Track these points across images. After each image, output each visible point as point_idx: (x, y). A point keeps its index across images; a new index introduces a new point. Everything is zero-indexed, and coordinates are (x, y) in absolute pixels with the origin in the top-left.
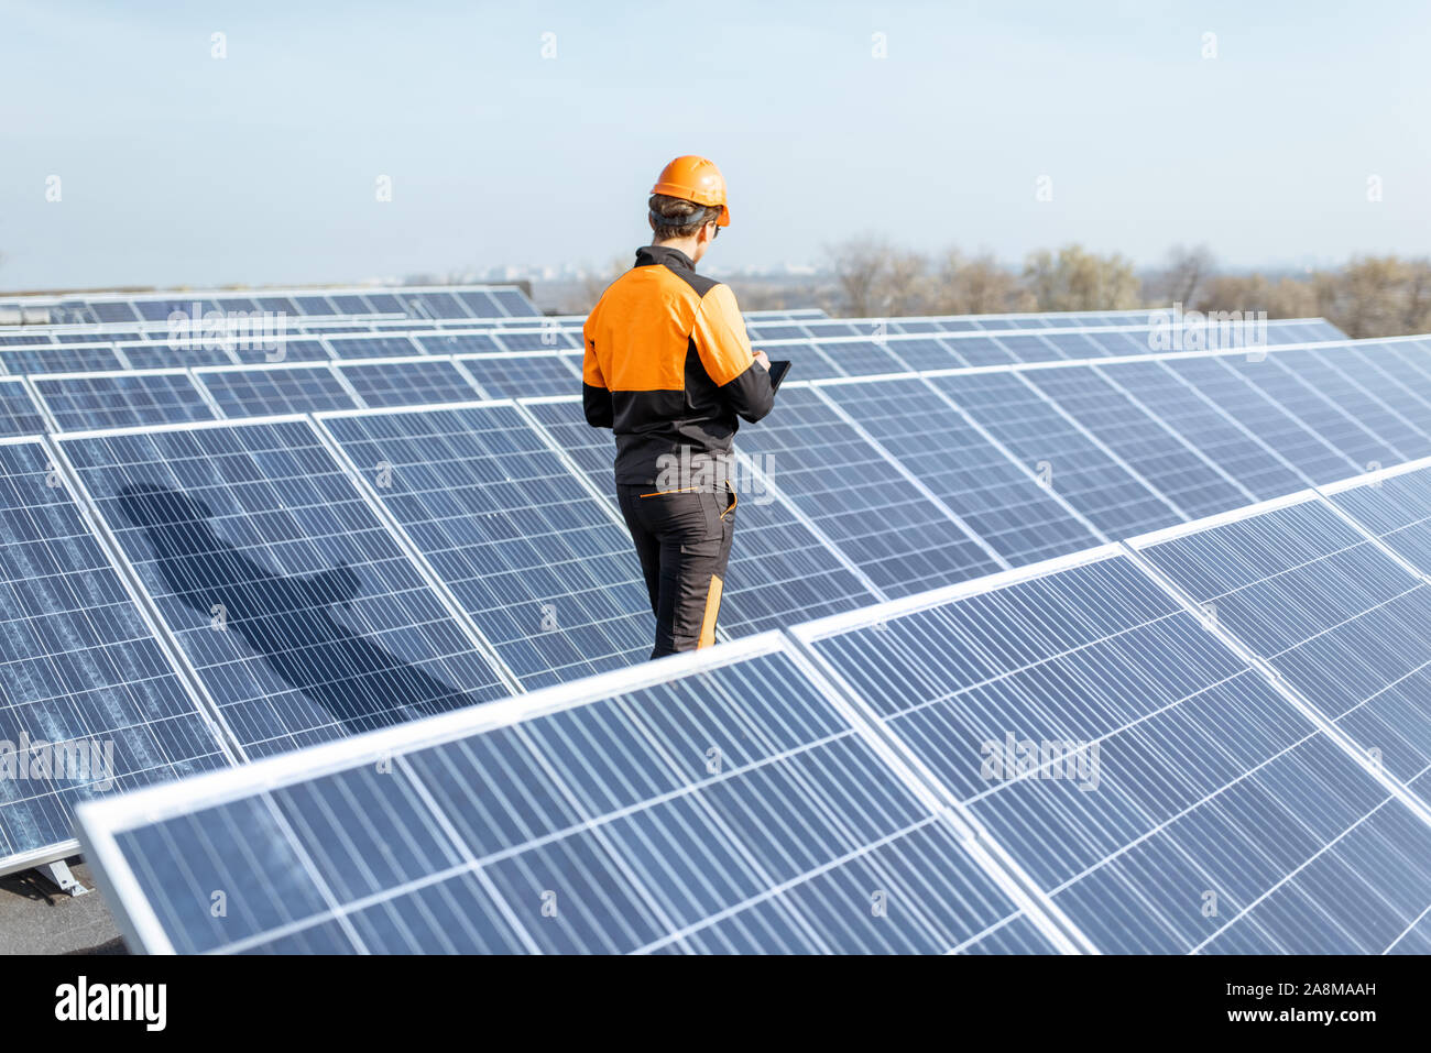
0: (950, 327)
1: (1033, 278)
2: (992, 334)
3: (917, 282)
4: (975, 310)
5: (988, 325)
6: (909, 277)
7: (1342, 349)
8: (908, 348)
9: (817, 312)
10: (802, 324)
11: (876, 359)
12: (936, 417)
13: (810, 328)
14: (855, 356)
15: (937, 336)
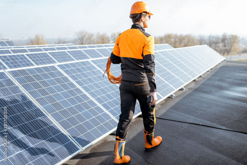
0: (98, 46)
1: (112, 38)
2: (107, 48)
3: (92, 38)
4: (103, 43)
5: (106, 46)
6: (91, 38)
7: (173, 50)
8: (88, 51)
9: (71, 44)
10: (66, 46)
11: (81, 54)
12: (93, 72)
13: (68, 47)
14: (76, 54)
15: (95, 49)
